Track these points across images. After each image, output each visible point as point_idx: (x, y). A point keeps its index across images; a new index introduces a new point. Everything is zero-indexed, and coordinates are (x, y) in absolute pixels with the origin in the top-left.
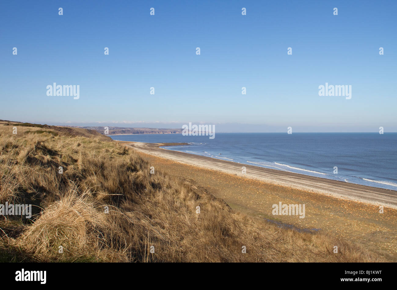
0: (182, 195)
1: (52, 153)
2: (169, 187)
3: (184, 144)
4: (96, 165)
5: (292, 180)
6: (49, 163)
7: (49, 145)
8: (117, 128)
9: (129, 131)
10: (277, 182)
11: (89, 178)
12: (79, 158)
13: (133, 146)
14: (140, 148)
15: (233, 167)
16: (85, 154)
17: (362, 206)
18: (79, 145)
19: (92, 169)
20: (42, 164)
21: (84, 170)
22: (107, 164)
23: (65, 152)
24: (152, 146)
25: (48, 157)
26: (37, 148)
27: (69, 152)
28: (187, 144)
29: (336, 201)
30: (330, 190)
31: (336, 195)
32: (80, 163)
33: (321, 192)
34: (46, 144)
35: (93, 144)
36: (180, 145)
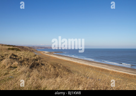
0: (50, 67)
1: (16, 56)
2: (47, 65)
3: (61, 52)
4: (26, 59)
5: (96, 64)
6: (15, 59)
7: (15, 54)
8: (39, 47)
9: (43, 48)
10: (90, 65)
11: (25, 62)
12: (22, 57)
13: (44, 53)
14: (46, 53)
15: (76, 60)
16: (24, 56)
17: (116, 72)
18: (23, 54)
19: (25, 60)
20: (13, 59)
21: (23, 60)
22: (29, 58)
23: (19, 56)
24: (50, 53)
25: (15, 57)
26: (12, 55)
27: (20, 56)
28: (62, 52)
29: (108, 71)
30: (107, 68)
31: (108, 69)
32: (22, 58)
33: (104, 68)
34: (14, 54)
35: (27, 53)
36: (60, 52)
